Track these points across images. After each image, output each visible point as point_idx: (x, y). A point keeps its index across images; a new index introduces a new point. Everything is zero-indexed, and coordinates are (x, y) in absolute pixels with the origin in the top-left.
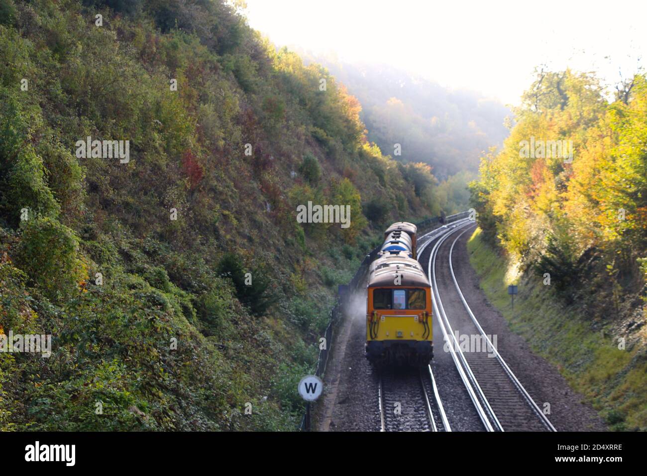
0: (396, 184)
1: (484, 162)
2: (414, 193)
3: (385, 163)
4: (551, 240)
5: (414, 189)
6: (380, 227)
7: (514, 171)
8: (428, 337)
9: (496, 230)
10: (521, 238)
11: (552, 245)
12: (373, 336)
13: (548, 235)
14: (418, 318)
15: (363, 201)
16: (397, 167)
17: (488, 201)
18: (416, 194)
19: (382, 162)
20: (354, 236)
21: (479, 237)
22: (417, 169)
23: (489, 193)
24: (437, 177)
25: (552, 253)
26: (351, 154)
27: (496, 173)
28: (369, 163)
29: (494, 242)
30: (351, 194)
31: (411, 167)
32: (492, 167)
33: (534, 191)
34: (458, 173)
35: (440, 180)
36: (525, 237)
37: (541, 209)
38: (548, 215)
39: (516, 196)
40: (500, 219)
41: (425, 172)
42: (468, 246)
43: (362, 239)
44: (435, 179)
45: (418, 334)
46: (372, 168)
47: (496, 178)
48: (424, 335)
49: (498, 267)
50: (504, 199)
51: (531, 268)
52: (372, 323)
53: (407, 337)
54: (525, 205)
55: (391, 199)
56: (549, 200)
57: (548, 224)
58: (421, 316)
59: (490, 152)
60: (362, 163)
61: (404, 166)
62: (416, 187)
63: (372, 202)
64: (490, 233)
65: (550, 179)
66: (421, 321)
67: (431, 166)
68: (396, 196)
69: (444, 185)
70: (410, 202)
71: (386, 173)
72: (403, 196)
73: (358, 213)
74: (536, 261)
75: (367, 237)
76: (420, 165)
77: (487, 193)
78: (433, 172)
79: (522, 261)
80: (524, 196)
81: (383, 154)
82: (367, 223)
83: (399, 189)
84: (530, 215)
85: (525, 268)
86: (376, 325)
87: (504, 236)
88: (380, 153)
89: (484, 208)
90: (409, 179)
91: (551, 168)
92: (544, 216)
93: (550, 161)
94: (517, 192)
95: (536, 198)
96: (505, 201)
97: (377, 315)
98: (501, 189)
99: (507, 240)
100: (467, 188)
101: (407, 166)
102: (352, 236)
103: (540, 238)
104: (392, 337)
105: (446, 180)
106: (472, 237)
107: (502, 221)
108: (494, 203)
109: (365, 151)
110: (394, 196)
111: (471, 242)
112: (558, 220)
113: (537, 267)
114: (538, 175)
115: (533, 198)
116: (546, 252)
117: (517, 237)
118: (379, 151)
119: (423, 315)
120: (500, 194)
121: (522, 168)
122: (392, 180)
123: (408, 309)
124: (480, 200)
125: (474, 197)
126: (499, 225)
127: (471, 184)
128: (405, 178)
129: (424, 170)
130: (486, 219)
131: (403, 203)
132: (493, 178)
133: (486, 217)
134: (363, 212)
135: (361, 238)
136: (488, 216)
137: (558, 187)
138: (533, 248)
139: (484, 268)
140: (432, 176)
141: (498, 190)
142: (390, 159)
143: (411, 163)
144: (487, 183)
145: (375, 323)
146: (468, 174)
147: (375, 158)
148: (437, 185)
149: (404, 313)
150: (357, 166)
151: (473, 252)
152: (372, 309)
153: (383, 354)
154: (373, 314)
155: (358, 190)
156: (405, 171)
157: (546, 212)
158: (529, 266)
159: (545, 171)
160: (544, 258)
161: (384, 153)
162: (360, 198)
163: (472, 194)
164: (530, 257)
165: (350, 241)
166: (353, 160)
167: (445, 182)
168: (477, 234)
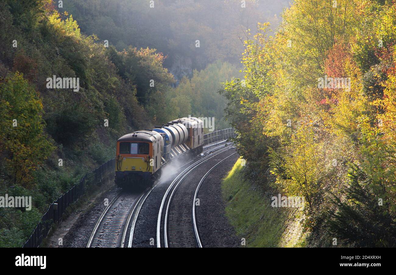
0: (106, 84)
1: (250, 47)
2: (135, 99)
3: (87, 47)
4: (355, 178)
5: (135, 92)
6: (78, 155)
7: (297, 63)
8: (149, 170)
9: (269, 160)
10: (309, 174)
11: (358, 185)
12: (119, 169)
13: (351, 170)
14: (144, 159)
15: (47, 111)
16: (106, 54)
17: (255, 112)
18: (139, 100)
19: (82, 46)
20: (30, 170)
21: (241, 172)
22: (140, 58)
23: (257, 100)
24: (175, 73)
25: (358, 199)
26: (27, 31)
27: (268, 67)
28: (59, 47)
29: (265, 181)
30: (27, 99)
31: (131, 54)
32: (263, 56)
33: (330, 97)
34: (210, 66)
35: (180, 78)
36: (314, 174)
37: (340, 126)
38: (353, 136)
39: (302, 105)
40: (275, 143)
41: (153, 63)
42: (223, 187)
43: (46, 175)
44: (171, 76)
45: (144, 168)
46: (63, 55)
47: (268, 74)
48: (147, 169)
49: (270, 222)
50: (281, 109)
51: (323, 224)
52: (118, 161)
53: (137, 169)
54: (316, 119)
55: (96, 107)
56: (353, 112)
57: (352, 151)
58: (146, 158)
59: (260, 31)
60: (47, 46)
61: (119, 53)
62: (138, 89)
63: (64, 112)
64: (259, 165)
65: (356, 76)
66: (146, 161)
67: (164, 55)
68: (105, 104)
69: (187, 85)
70: (127, 113)
71: (88, 64)
72: (116, 103)
73: (38, 131)
74: (332, 213)
75: (54, 172)
76: (145, 52)
77: (254, 99)
78: (167, 64)
79: (310, 213)
80: (313, 104)
81: (82, 31)
82: (53, 148)
83: (110, 91)
84: (324, 136)
85: (314, 223)
86: (121, 163)
87: (281, 170)
88: (78, 31)
89: (250, 124)
90: (127, 74)
91: (359, 58)
92: (345, 138)
93: (356, 46)
94: (301, 98)
95: (334, 109)
96: (282, 113)
97: (121, 157)
98: (276, 92)
99: (285, 178)
100: (221, 92)
101: (124, 54)
102: (27, 171)
103: (339, 175)
104: (129, 169)
105: (190, 77)
106: (231, 173)
107: (278, 145)
108: (266, 116)
109: (52, 26)
110: (101, 103)
111: (228, 180)
112: (367, 144)
113: (333, 224)
114: (337, 70)
115: (328, 107)
116: (348, 198)
117: (302, 172)
118: (76, 26)
119: (147, 157)
120: (275, 101)
121: (310, 59)
122: (98, 76)
123: (139, 154)
124: (243, 111)
125: (233, 106)
126: (273, 152)
127: (228, 84)
128: (121, 74)
129: (152, 60)
130: (253, 143)
131: (116, 115)
132: (265, 74)
133: (252, 139)
134: (48, 130)
135: (43, 173)
136: (254, 137)
137: (368, 89)
138: (327, 190)
139: (248, 224)
140: (166, 70)
141: (271, 95)
142: (95, 41)
143: (130, 48)
144: (254, 84)
145: (120, 161)
146: (226, 68)
147: (69, 38)
148: (175, 85)
149: (137, 156)
150: (38, 51)
151: (231, 198)
152: (119, 153)
153: (124, 179)
154: (119, 156)
155: (39, 93)
156: (121, 62)
157: (348, 131)
158: (320, 221)
159: (348, 63)
160: (344, 207)
161: (84, 30)
162: (41, 106)
163: (230, 100)
164: (323, 206)
165: (25, 180)
166: (31, 42)
167: (188, 82)
168: (238, 167)
